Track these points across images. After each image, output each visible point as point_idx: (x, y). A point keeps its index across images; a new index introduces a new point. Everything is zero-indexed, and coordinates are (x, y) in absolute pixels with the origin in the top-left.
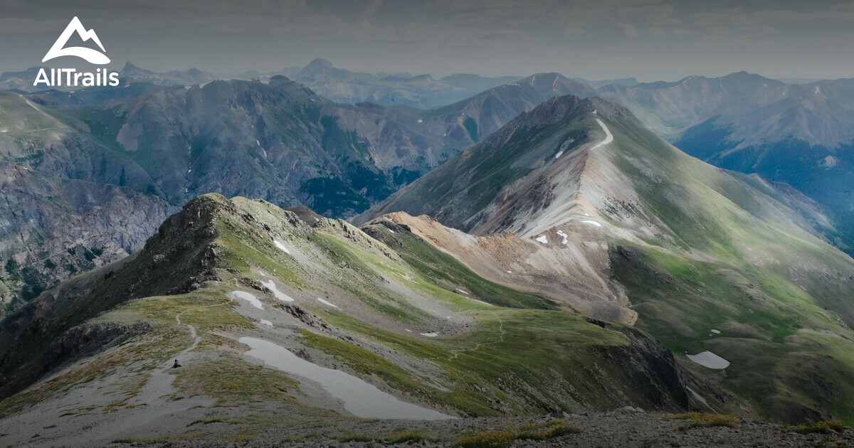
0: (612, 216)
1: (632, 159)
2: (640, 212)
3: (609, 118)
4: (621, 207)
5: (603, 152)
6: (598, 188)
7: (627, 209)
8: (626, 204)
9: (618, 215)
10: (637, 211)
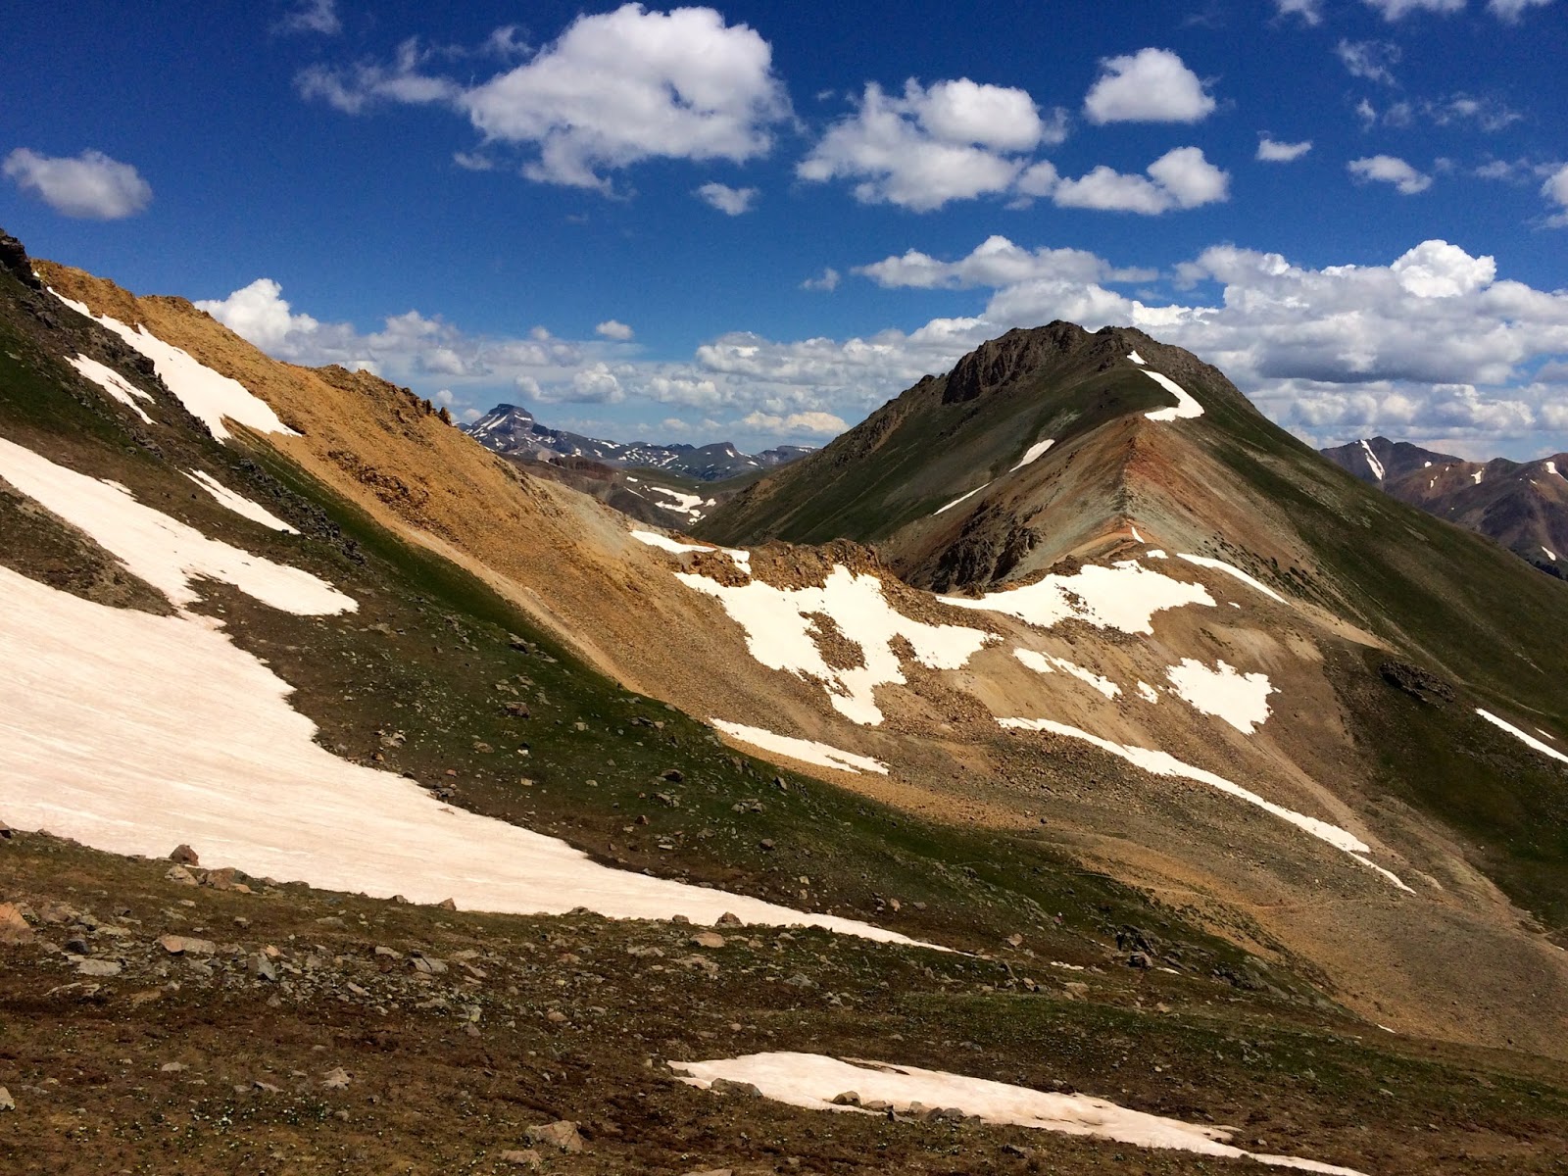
2: (1333, 597)
4: (1271, 574)
6: (1184, 511)
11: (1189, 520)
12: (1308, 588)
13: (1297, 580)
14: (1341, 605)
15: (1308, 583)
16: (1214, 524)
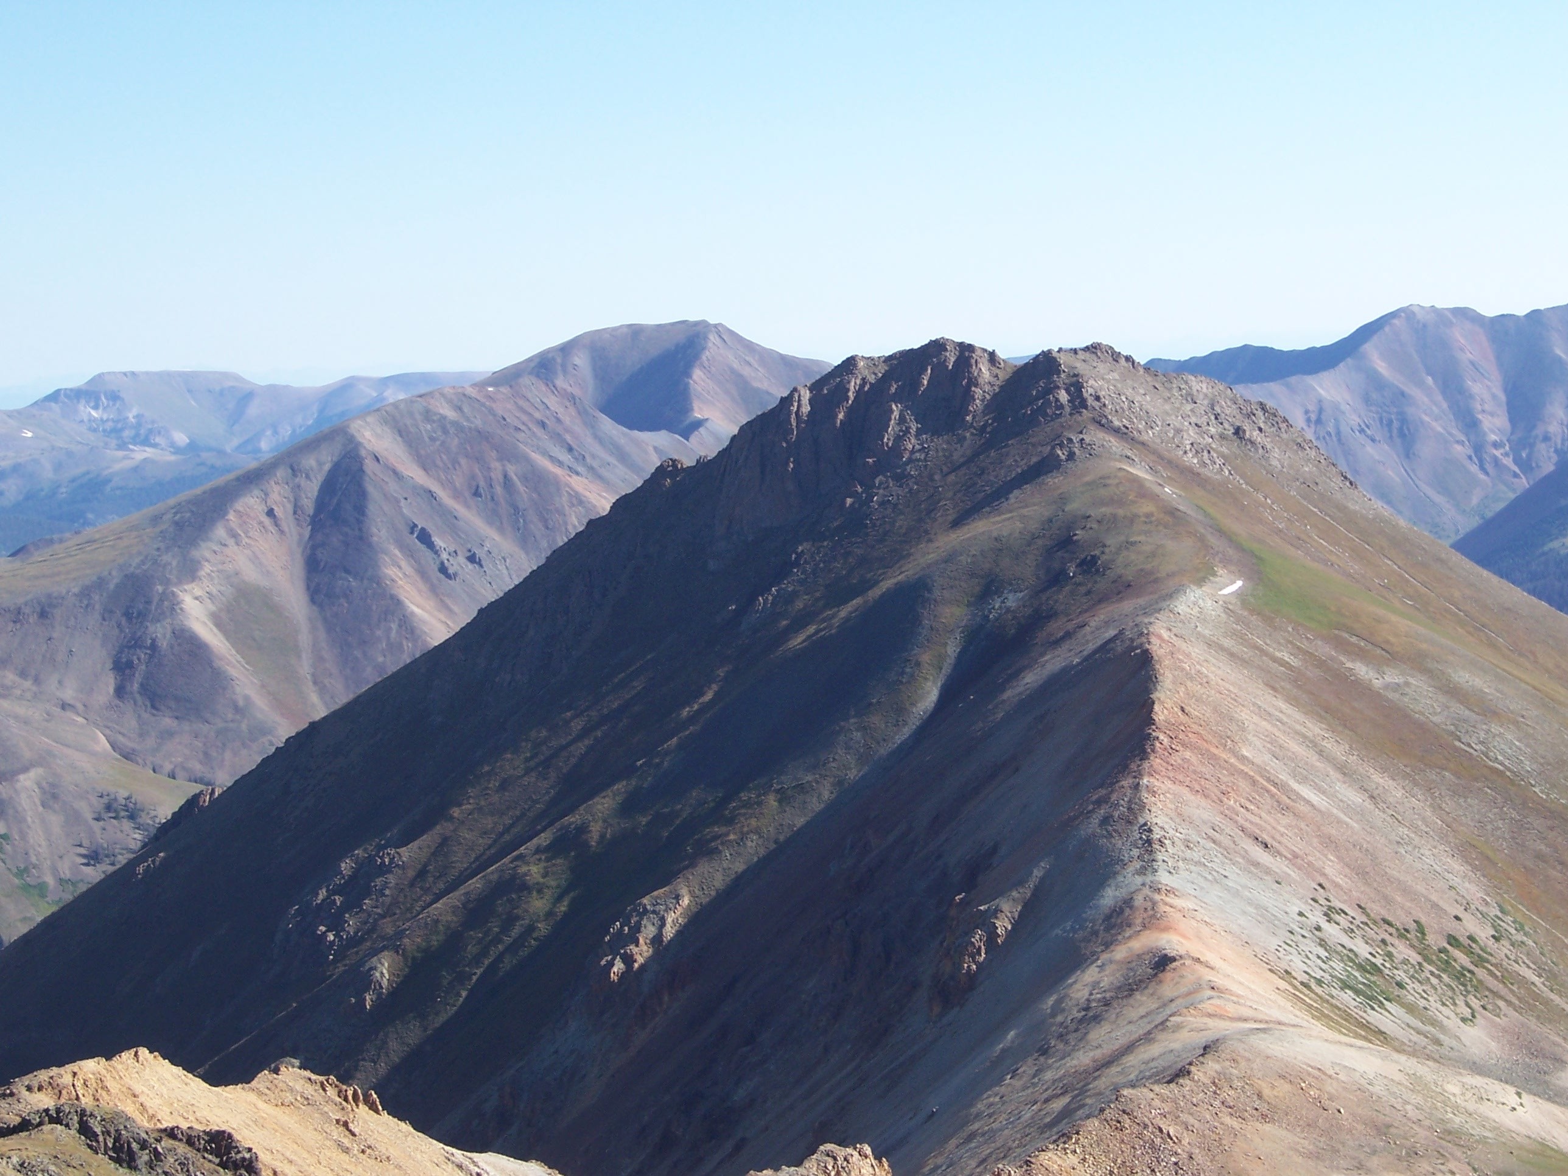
0: (1375, 1017)
1: (1392, 677)
2: (1523, 982)
3: (1191, 460)
4: (1414, 957)
5: (1227, 643)
6: (1257, 853)
7: (1447, 966)
8: (1435, 940)
9: (1411, 1009)
10: (1508, 978)
11: (1268, 871)
12: (1480, 973)
13: (1463, 959)
14: (1537, 997)
15: (1480, 961)
16: (1309, 869)
